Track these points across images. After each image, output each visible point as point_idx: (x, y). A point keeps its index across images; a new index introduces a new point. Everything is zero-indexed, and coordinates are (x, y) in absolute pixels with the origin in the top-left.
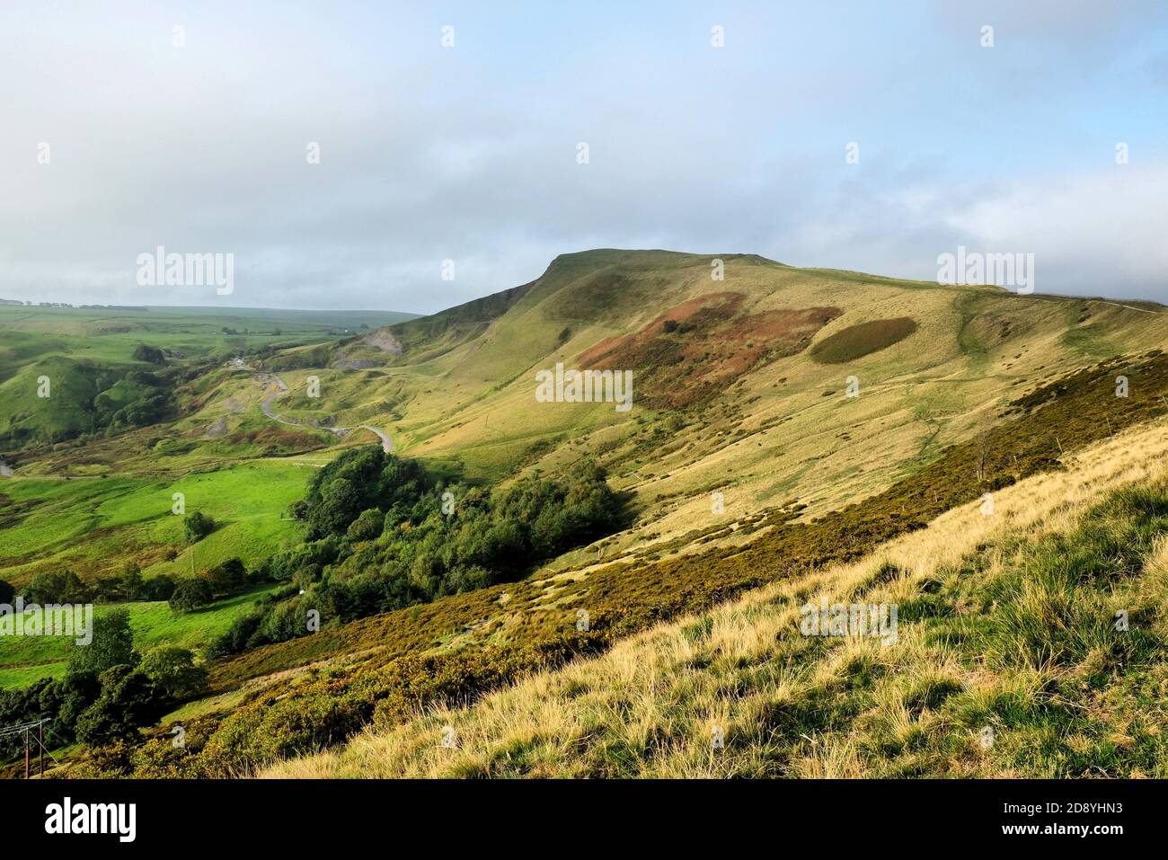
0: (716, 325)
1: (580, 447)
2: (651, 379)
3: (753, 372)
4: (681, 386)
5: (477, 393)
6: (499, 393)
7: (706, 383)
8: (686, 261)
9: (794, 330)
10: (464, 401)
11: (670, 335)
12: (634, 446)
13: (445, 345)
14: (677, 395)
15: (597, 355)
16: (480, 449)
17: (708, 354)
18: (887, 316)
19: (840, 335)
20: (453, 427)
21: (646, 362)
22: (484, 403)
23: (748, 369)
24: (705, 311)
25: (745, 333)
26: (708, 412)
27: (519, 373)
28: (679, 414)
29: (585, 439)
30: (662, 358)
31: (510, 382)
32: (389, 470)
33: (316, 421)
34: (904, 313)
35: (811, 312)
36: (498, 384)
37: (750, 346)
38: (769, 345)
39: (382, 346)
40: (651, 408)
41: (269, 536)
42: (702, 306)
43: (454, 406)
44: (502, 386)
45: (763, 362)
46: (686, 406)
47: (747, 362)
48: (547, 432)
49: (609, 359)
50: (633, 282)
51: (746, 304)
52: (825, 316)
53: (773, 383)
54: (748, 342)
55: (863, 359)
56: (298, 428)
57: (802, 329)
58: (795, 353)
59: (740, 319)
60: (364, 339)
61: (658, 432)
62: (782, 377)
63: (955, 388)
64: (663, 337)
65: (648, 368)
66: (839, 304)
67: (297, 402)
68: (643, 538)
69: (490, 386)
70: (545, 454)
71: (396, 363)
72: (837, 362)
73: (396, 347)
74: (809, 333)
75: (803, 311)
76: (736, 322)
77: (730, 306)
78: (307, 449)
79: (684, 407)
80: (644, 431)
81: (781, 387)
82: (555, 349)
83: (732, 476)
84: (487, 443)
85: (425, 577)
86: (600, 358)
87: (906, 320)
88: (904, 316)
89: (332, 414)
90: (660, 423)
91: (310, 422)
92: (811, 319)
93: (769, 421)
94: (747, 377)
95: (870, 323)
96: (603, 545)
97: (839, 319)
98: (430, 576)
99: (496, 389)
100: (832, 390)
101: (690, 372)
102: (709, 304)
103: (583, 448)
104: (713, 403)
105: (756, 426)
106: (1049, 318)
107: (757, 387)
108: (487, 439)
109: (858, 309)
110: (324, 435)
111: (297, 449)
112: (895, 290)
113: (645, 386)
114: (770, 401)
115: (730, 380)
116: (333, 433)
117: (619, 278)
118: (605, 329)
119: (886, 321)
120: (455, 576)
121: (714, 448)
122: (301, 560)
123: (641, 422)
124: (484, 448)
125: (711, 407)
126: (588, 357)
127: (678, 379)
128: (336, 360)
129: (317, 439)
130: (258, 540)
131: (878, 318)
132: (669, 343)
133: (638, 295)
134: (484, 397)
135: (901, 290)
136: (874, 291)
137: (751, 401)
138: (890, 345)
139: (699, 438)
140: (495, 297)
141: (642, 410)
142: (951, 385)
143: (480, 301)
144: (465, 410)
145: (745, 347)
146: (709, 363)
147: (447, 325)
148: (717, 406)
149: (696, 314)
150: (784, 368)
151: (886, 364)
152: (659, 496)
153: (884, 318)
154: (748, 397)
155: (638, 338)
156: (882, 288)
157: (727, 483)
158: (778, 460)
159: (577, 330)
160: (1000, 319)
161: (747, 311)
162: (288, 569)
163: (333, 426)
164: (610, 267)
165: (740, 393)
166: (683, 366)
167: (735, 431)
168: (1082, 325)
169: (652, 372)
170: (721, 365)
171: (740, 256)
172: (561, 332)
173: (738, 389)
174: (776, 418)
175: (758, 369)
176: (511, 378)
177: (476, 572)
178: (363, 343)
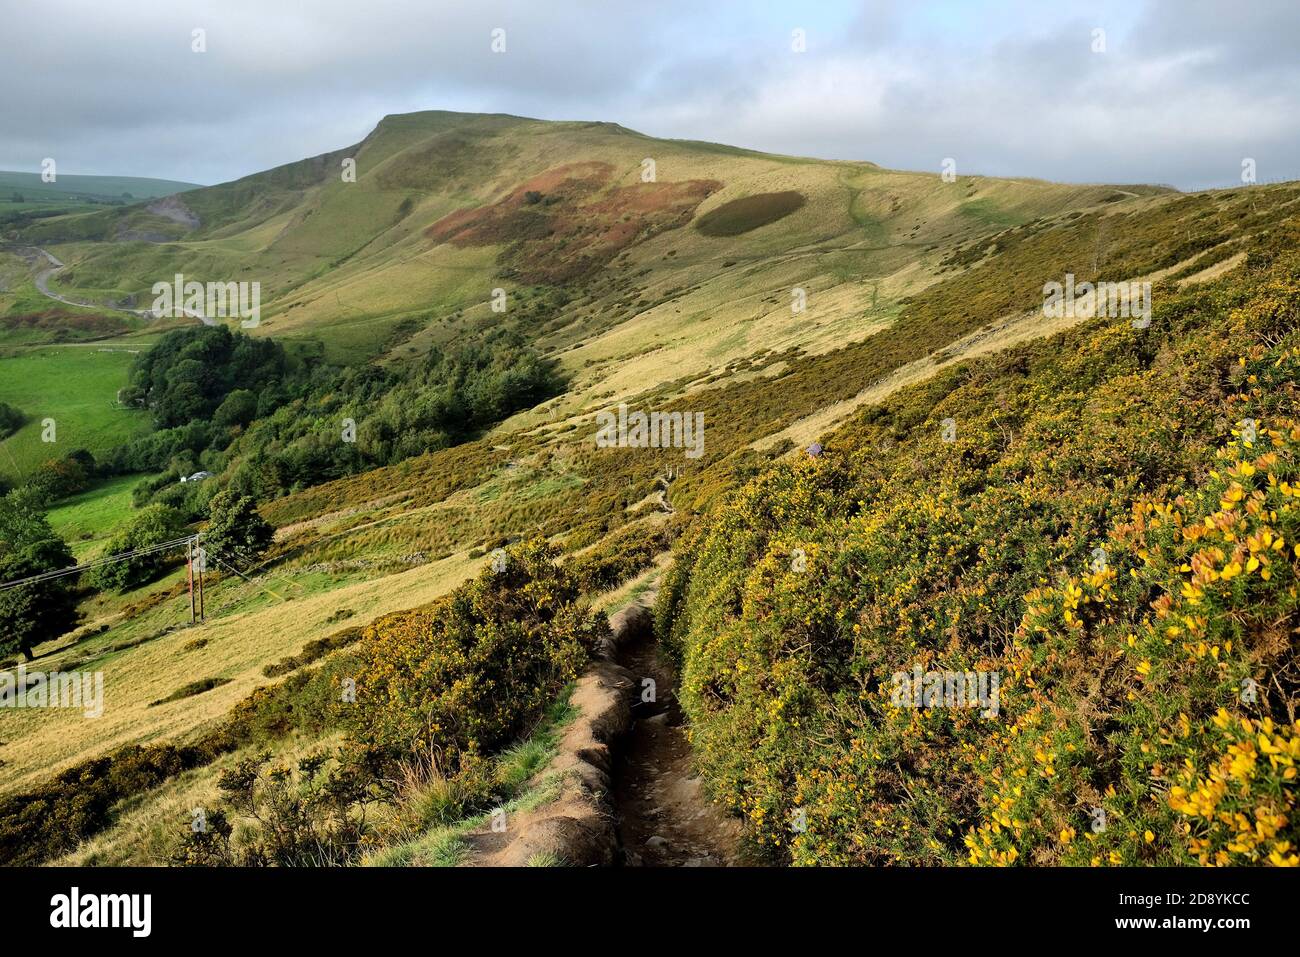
0: (586, 197)
1: (454, 325)
2: (520, 253)
3: (635, 245)
4: (554, 261)
5: (309, 271)
6: (337, 270)
7: (585, 257)
8: (539, 128)
9: (674, 203)
10: (295, 278)
11: (534, 207)
12: (517, 322)
13: (254, 216)
14: (553, 270)
15: (450, 228)
16: (339, 327)
17: (580, 227)
18: (772, 189)
19: (725, 208)
20: (291, 307)
21: (512, 235)
22: (323, 281)
23: (628, 243)
24: (570, 182)
25: (619, 205)
26: (592, 286)
27: (356, 248)
28: (559, 290)
29: (459, 316)
30: (529, 231)
31: (348, 258)
32: (241, 349)
33: (113, 302)
34: (789, 187)
35: (688, 185)
36: (334, 261)
37: (627, 219)
38: (648, 218)
39: (174, 217)
40: (525, 284)
41: (105, 427)
42: (567, 176)
43: (285, 284)
44: (338, 263)
45: (645, 235)
46: (565, 281)
47: (627, 236)
48: (412, 310)
49: (468, 231)
50: (481, 148)
51: (616, 175)
52: (706, 189)
53: (661, 256)
54: (624, 215)
55: (754, 232)
56: (92, 309)
57: (682, 202)
58: (678, 226)
59: (611, 191)
60: (149, 208)
61: (541, 307)
62: (670, 250)
63: (865, 256)
64: (525, 209)
65: (514, 242)
66: (718, 177)
67: (82, 279)
68: (596, 397)
69: (323, 263)
70: (414, 332)
71: (195, 237)
72: (728, 235)
73: (192, 218)
74: (689, 206)
75: (680, 184)
76: (608, 194)
77: (599, 177)
78: (108, 333)
79: (563, 281)
80: (524, 307)
81: (671, 259)
82: (396, 222)
83: (662, 340)
84: (346, 321)
85: (375, 442)
86: (458, 230)
87: (792, 193)
88: (789, 189)
89: (132, 294)
90: (540, 298)
91: (105, 303)
92: (691, 192)
93: (674, 290)
94: (630, 251)
95: (755, 197)
96: (553, 406)
97: (721, 192)
98: (382, 440)
99: (332, 266)
100: (732, 260)
101: (563, 247)
102: (574, 175)
103: (459, 324)
104: (596, 277)
105: (658, 297)
106: (936, 194)
107: (644, 260)
108: (345, 317)
109: (738, 182)
110: (127, 318)
111: (94, 333)
112: (772, 164)
113: (515, 262)
114: (662, 273)
115: (611, 253)
116: (138, 315)
117: (463, 144)
118: (454, 200)
119: (771, 194)
120: (409, 440)
121: (618, 319)
122: (170, 447)
123: (519, 298)
124: (344, 326)
125: (595, 282)
126: (440, 230)
127: (551, 254)
128: (116, 232)
129: (118, 322)
130: (93, 431)
131: (762, 192)
132: (535, 216)
133: (488, 164)
134: (320, 275)
135: (780, 164)
136: (751, 164)
137: (642, 274)
138: (780, 218)
139: (592, 312)
140: (308, 163)
141: (514, 285)
142: (860, 253)
143: (291, 167)
144: (300, 289)
145: (622, 220)
146: (583, 236)
147: (253, 194)
148: (603, 280)
149: (562, 185)
150: (670, 242)
151: (780, 236)
152: (588, 361)
153: (769, 191)
154: (635, 270)
155: (497, 210)
156: (759, 161)
157: (660, 346)
158: (706, 324)
159: (419, 201)
160: (888, 194)
161: (618, 182)
162: (153, 458)
163: (136, 307)
164: (451, 131)
165: (626, 267)
166: (555, 240)
167: (636, 302)
168: (971, 199)
169: (520, 246)
170: (598, 239)
171: (599, 124)
172: (401, 202)
173: (622, 262)
174: (680, 289)
175: (641, 242)
176: (348, 254)
177: (429, 435)
178: (149, 212)
